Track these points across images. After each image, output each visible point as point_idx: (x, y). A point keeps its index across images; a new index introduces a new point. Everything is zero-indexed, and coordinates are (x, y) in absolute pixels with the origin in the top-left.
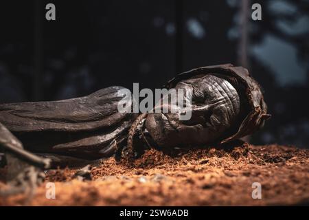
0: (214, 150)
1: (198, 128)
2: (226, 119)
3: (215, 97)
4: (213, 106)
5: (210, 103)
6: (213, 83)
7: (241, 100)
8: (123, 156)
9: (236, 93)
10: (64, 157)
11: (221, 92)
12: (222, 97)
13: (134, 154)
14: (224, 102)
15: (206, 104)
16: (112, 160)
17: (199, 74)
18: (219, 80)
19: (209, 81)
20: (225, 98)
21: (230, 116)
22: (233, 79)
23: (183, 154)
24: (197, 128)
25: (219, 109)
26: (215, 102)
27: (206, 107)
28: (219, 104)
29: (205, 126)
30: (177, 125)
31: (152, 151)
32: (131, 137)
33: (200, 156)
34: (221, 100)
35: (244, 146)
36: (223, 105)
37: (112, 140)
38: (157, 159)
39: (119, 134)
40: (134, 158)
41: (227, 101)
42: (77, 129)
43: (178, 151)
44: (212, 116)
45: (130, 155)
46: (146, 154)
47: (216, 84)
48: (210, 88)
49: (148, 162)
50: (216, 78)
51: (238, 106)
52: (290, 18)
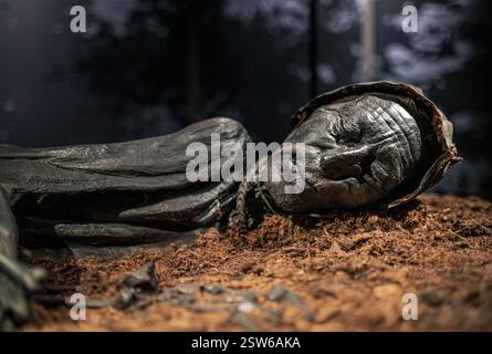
0: (376, 218)
1: (350, 185)
2: (399, 169)
3: (380, 131)
4: (377, 148)
5: (370, 142)
6: (375, 109)
7: (423, 135)
8: (231, 224)
9: (415, 124)
10: (138, 228)
11: (388, 123)
12: (391, 132)
13: (246, 223)
14: (395, 141)
15: (363, 144)
16: (212, 232)
17: (348, 95)
18: (385, 103)
19: (367, 105)
20: (397, 133)
21: (404, 162)
22: (407, 101)
23: (324, 224)
24: (349, 183)
25: (385, 152)
26: (380, 139)
27: (365, 148)
28: (386, 142)
29: (362, 181)
30: (314, 179)
31: (275, 218)
32: (241, 196)
33: (353, 229)
34: (390, 136)
35: (421, 209)
36: (392, 145)
37: (212, 201)
38: (282, 232)
39: (224, 192)
40: (247, 228)
41: (400, 137)
42: (154, 186)
43: (317, 220)
44: (374, 164)
45: (241, 225)
46: (265, 223)
47: (380, 109)
48: (370, 117)
49: (268, 236)
50: (378, 100)
51: (418, 146)
52: (406, 64)
